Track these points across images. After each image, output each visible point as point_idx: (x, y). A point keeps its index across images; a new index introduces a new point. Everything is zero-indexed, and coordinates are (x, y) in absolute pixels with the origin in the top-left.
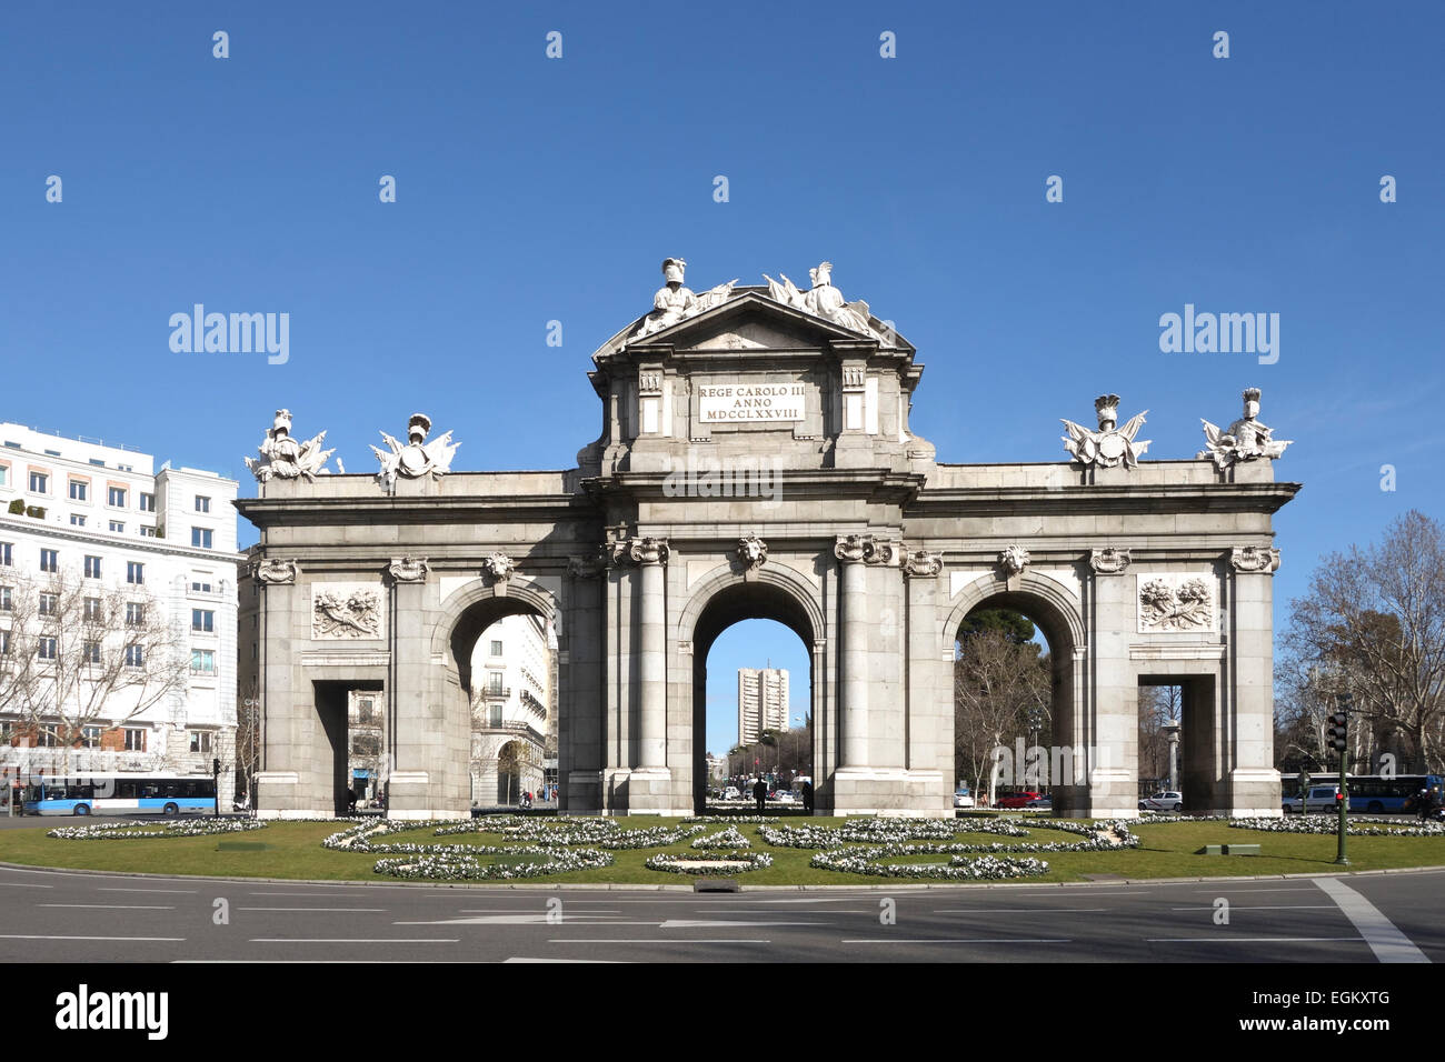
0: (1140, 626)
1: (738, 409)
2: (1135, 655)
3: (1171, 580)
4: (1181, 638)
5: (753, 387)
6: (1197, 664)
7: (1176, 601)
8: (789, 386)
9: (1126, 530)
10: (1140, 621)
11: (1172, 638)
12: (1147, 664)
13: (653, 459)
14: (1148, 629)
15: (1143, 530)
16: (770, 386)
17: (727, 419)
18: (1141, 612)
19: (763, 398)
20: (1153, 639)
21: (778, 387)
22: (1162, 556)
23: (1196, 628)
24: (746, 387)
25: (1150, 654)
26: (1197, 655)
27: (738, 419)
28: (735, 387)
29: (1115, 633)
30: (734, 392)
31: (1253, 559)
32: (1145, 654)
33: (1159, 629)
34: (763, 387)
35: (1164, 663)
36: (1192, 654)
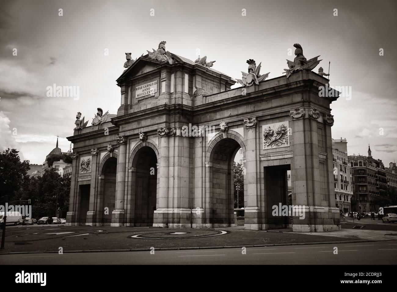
0: (264, 147)
1: (143, 92)
2: (262, 159)
3: (273, 126)
4: (278, 150)
5: (146, 85)
6: (284, 160)
7: (275, 135)
8: (154, 82)
9: (256, 109)
10: (263, 144)
11: (274, 151)
12: (267, 162)
13: (121, 113)
14: (267, 148)
15: (261, 108)
16: (150, 83)
17: (141, 96)
18: (264, 141)
19: (148, 87)
20: (269, 151)
21: (151, 83)
22: (269, 117)
23: (283, 146)
24: (145, 85)
25: (267, 158)
26: (283, 157)
27: (143, 95)
28: (143, 86)
29: (253, 151)
30: (143, 87)
31: (299, 113)
32: (265, 158)
33: (270, 147)
34: (148, 84)
35: (272, 161)
36: (282, 156)
